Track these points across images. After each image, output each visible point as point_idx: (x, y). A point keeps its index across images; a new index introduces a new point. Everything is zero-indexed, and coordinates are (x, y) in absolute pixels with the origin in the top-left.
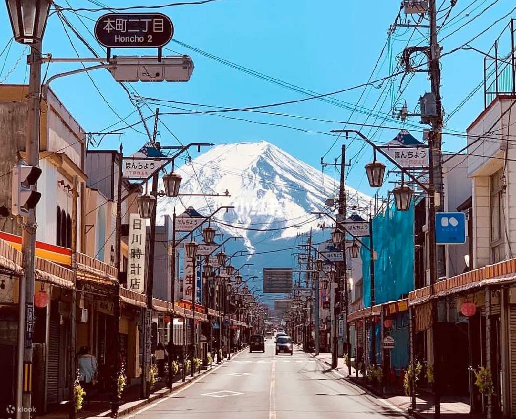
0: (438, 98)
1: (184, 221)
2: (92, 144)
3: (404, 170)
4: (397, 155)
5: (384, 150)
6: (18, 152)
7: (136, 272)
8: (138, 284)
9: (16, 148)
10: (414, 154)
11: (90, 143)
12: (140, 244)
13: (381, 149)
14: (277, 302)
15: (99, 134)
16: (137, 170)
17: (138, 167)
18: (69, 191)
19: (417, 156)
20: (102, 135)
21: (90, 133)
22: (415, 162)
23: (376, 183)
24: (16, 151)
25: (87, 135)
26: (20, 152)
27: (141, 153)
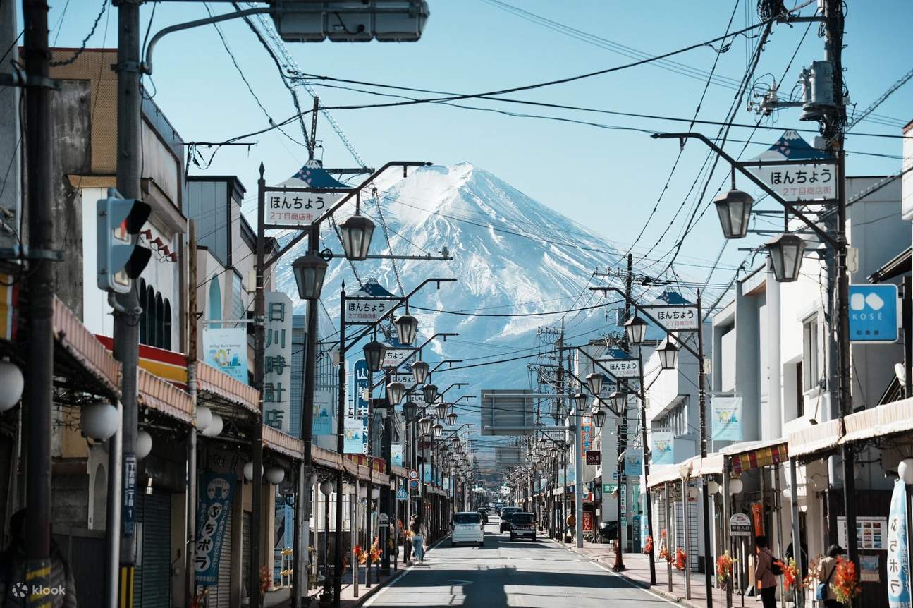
0: (838, 71)
1: (362, 306)
2: (196, 162)
3: (789, 207)
4: (777, 178)
5: (750, 169)
6: (66, 176)
7: (276, 399)
8: (278, 419)
9: (61, 168)
10: (809, 176)
11: (192, 163)
12: (283, 347)
13: (746, 168)
14: (500, 452)
15: (210, 145)
16: (292, 210)
17: (293, 206)
18: (159, 249)
19: (813, 179)
20: (214, 147)
21: (192, 144)
22: (811, 190)
23: (736, 231)
24: (62, 174)
25: (186, 147)
26: (68, 176)
27: (298, 180)
